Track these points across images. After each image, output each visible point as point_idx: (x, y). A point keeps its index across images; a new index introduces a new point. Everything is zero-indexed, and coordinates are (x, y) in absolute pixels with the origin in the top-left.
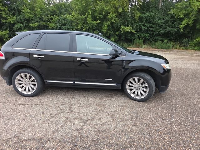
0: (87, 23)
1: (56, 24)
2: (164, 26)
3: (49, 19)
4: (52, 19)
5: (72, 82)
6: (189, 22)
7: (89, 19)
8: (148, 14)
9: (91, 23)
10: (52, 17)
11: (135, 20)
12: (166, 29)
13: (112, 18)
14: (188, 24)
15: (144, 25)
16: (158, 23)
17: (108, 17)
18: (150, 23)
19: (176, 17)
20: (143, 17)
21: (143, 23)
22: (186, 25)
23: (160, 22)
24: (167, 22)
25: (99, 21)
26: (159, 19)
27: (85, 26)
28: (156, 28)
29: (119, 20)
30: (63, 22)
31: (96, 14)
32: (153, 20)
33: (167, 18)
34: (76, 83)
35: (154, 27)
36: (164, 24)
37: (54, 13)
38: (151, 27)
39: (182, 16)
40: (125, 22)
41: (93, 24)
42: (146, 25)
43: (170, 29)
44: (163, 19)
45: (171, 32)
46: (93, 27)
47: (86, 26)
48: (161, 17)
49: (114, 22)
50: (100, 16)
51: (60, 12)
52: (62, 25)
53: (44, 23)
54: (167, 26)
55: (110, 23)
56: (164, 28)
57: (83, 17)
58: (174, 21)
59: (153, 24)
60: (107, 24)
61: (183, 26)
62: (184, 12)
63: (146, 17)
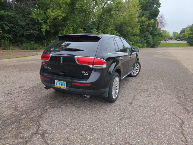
12: (29, 31)
15: (6, 25)
16: (20, 24)
18: (11, 22)
22: (46, 29)
23: (23, 23)
24: (28, 24)
26: (21, 20)
28: (19, 29)
33: (28, 21)
34: (128, 74)
35: (17, 28)
36: (26, 26)
38: (13, 28)
43: (33, 31)
45: (34, 34)
54: (29, 29)
56: (26, 30)
58: (35, 25)
61: (44, 30)
62: (41, 18)
63: (8, 16)
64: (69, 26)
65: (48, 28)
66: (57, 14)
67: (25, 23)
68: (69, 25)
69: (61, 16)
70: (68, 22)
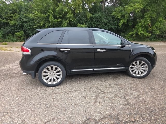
0: (49, 21)
1: (17, 21)
2: (108, 24)
3: (8, 17)
4: (12, 17)
5: (92, 69)
6: (125, 21)
7: (51, 18)
8: (96, 15)
9: (52, 21)
10: (12, 15)
11: (87, 19)
12: (109, 26)
13: (70, 18)
14: (124, 23)
15: (94, 23)
16: (103, 22)
17: (67, 16)
18: (98, 21)
19: (116, 17)
20: (93, 17)
21: (93, 22)
22: (123, 23)
23: (105, 21)
24: (110, 21)
25: (60, 20)
26: (105, 19)
27: (46, 23)
28: (103, 26)
29: (76, 19)
30: (25, 20)
31: (56, 14)
32: (100, 20)
33: (110, 19)
34: (95, 69)
35: (101, 25)
36: (108, 22)
37: (14, 12)
38: (99, 25)
39: (119, 17)
40: (80, 21)
41: (54, 22)
42: (95, 23)
43: (112, 26)
44: (107, 19)
45: (113, 28)
46: (54, 24)
47: (48, 23)
48: (105, 18)
49: (73, 20)
50: (60, 15)
51: (21, 11)
52: (23, 22)
53: (4, 21)
54: (110, 24)
55: (68, 21)
56: (108, 26)
57: (45, 15)
58: (115, 21)
59: (100, 23)
60: (66, 22)
61: (121, 24)
62: (121, 14)
63: (95, 17)
64: (147, 18)
65: (125, 22)
66: (135, 8)
67: (107, 20)
68: (146, 16)
69: (138, 8)
70: (146, 13)
